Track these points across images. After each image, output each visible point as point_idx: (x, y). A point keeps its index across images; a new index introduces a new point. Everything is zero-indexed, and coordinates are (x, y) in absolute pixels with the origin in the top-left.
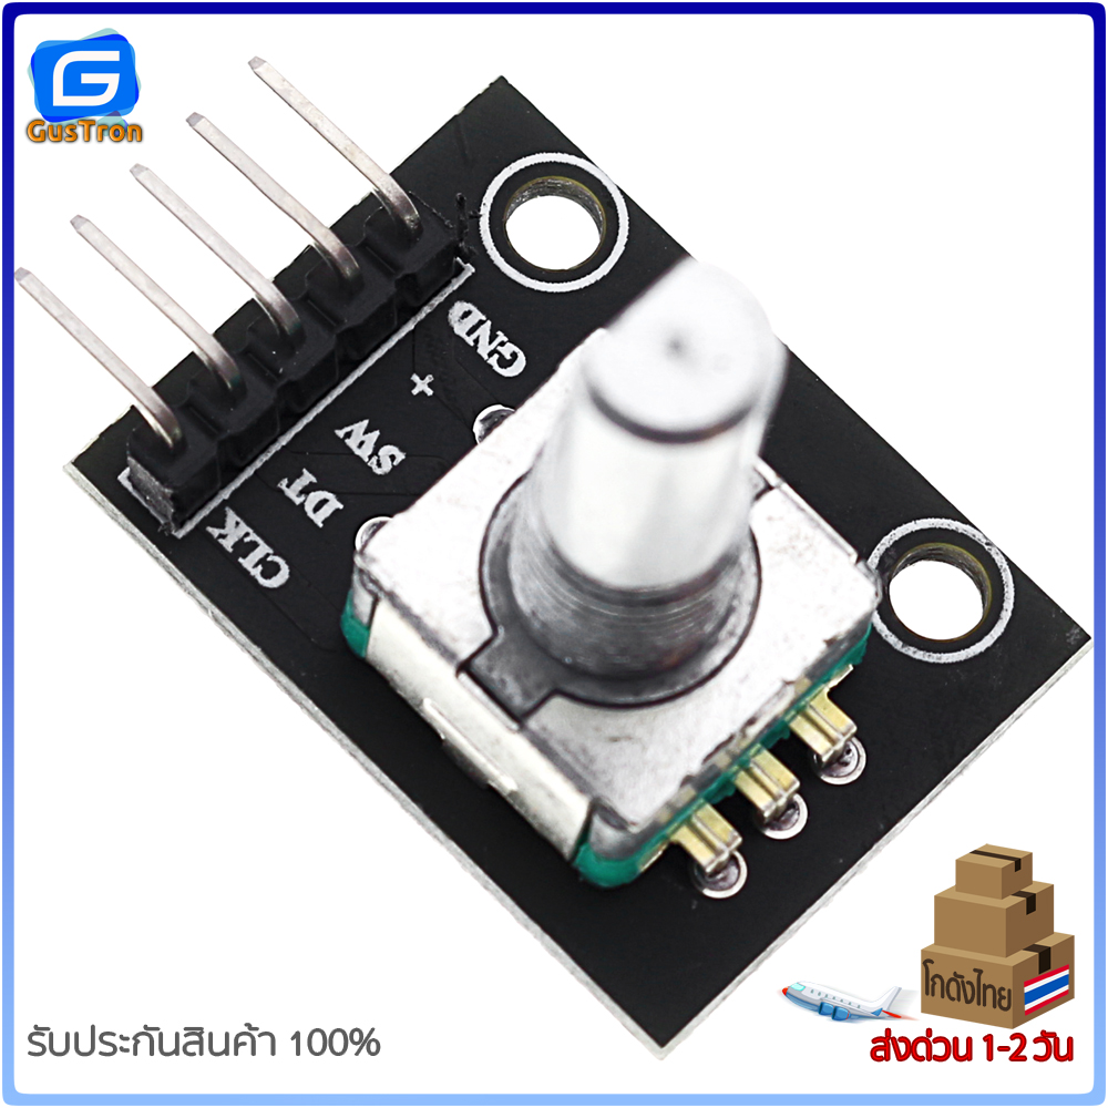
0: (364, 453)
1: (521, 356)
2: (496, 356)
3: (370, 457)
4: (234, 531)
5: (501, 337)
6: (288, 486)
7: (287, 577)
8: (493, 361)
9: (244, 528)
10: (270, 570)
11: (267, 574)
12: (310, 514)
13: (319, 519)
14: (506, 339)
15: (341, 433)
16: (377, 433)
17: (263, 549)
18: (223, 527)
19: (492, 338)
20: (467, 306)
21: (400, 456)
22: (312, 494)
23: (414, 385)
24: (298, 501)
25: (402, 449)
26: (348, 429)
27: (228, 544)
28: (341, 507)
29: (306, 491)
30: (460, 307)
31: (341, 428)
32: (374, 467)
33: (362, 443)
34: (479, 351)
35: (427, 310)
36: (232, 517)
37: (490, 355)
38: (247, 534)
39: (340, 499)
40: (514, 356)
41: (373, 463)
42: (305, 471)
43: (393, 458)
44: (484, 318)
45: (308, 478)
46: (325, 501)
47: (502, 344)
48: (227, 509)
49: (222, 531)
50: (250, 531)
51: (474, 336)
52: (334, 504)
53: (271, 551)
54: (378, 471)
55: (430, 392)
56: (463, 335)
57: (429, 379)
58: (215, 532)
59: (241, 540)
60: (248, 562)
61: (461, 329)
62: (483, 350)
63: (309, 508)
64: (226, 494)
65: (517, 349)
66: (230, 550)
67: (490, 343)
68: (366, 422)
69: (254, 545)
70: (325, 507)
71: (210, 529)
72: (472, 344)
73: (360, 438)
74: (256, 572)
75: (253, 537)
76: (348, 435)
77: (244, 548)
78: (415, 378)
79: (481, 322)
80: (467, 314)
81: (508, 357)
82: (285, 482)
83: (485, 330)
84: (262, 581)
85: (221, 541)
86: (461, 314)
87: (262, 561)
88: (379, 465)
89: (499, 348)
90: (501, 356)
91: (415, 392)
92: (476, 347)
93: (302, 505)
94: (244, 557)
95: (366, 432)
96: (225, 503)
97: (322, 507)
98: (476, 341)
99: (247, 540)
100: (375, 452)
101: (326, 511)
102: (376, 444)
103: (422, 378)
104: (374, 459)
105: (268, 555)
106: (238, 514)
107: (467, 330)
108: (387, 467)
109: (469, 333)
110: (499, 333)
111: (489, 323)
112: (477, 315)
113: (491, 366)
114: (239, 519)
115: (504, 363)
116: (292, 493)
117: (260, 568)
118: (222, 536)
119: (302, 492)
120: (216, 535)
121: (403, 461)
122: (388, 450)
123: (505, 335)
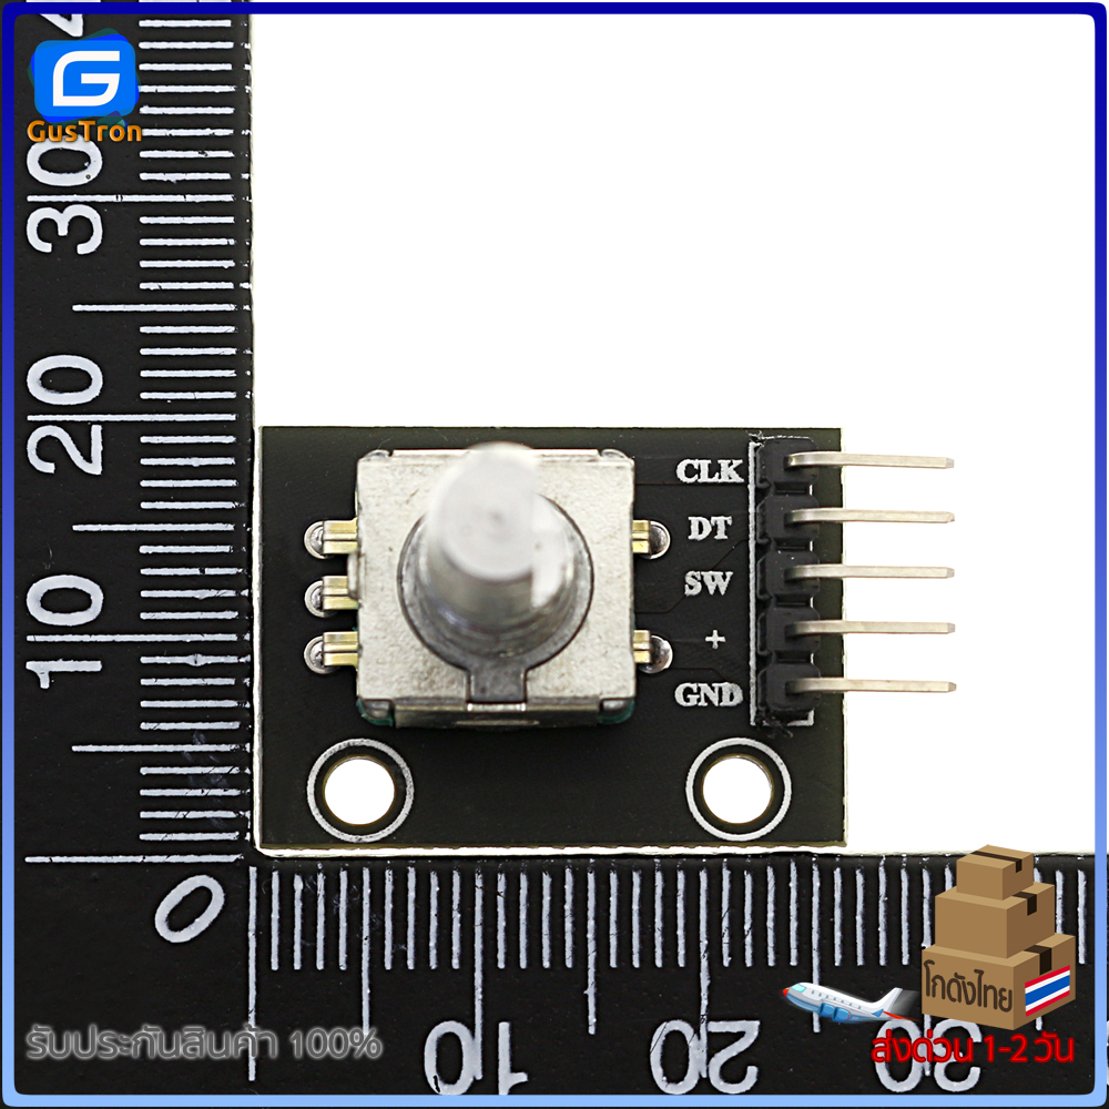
0: (707, 575)
1: (684, 704)
2: (695, 690)
3: (702, 577)
4: (728, 473)
5: (703, 703)
6: (726, 522)
7: (679, 476)
8: (694, 687)
9: (724, 479)
10: (690, 471)
11: (690, 467)
12: (700, 518)
13: (694, 521)
14: (700, 704)
15: (729, 574)
16: (712, 592)
17: (704, 478)
18: (735, 469)
19: (707, 699)
20: (735, 702)
21: (688, 592)
22: (710, 529)
23: (719, 635)
24: (713, 519)
25: (691, 596)
26: (728, 579)
27: (724, 463)
28: (690, 537)
29: (715, 529)
30: (739, 698)
31: (731, 577)
32: (695, 574)
33: (713, 579)
34: (706, 685)
35: (753, 680)
36: (737, 479)
37: (699, 689)
38: (720, 477)
39: (694, 541)
40: (687, 700)
41: (697, 574)
42: (726, 537)
43: (691, 587)
44: (721, 704)
45: (721, 535)
46: (700, 532)
47: (699, 700)
48: (742, 480)
49: (734, 466)
50: (720, 481)
51: (717, 690)
52: (694, 535)
53: (699, 481)
54: (690, 573)
55: (708, 639)
56: (721, 685)
57: (715, 646)
58: (736, 463)
59: (719, 471)
60: (704, 464)
61: (726, 686)
62: (704, 686)
63: (704, 520)
64: (751, 488)
65: (689, 704)
66: (720, 461)
67: (705, 694)
68: (723, 593)
69: (711, 475)
70: (697, 529)
71: (741, 461)
72: (714, 685)
73: (717, 581)
74: (696, 463)
75: (715, 479)
76: (724, 577)
77: (714, 469)
78: (722, 639)
79: (720, 701)
80: (732, 698)
81: (689, 696)
82: (730, 522)
83: (714, 698)
84: (688, 461)
85: (729, 461)
86: (735, 694)
87: (698, 472)
88: (694, 577)
89: (698, 696)
90: (692, 693)
91: (715, 632)
92: (710, 685)
93: (709, 519)
94: (709, 465)
95: (717, 588)
96: (747, 482)
97: (700, 528)
98: (713, 689)
99: (717, 474)
100: (702, 581)
101: (694, 528)
102: (706, 587)
103: (719, 642)
104: (699, 578)
105: (699, 477)
106: (735, 484)
107: (723, 690)
108: (689, 579)
109: (720, 690)
110: (706, 704)
111: (716, 704)
112: (726, 702)
113: (692, 683)
114: (731, 481)
115: (688, 691)
116: (720, 520)
117: (696, 467)
118: (731, 464)
119: (716, 526)
120: (734, 461)
121: (684, 590)
122: (698, 588)
123: (702, 707)
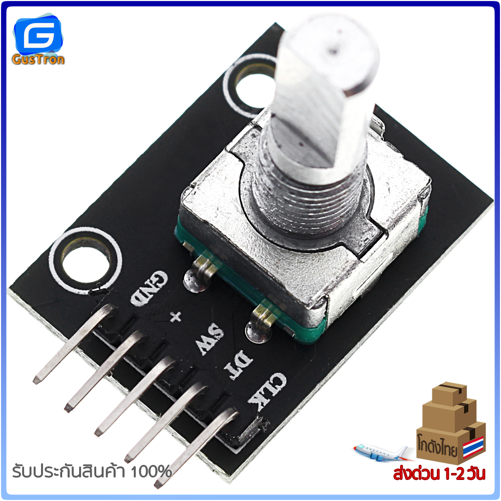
0: (213, 342)
1: (157, 273)
2: (158, 284)
3: (215, 339)
4: (259, 399)
5: (148, 282)
6: (234, 375)
7: (280, 374)
8: (160, 285)
9: (257, 394)
10: (277, 382)
11: (280, 383)
12: (247, 365)
13: (249, 361)
14: (148, 280)
15: (204, 353)
16: (202, 336)
17: (267, 385)
18: (258, 404)
19: (148, 286)
20: (133, 298)
21: (213, 325)
22: (237, 364)
23: (176, 321)
24: (241, 371)
25: (210, 325)
26: (201, 350)
27: (266, 402)
28: (242, 351)
29: (235, 367)
30: (134, 302)
31: (201, 353)
32: (220, 337)
33: (208, 343)
36: (252, 400)
37: (157, 287)
38: (260, 393)
39: (238, 352)
40: (157, 276)
42: (225, 368)
43: (215, 329)
44: (139, 290)
45: (229, 367)
46: (240, 359)
47: (151, 282)
48: (248, 403)
49: (260, 404)
50: (258, 392)
51: (148, 295)
52: (241, 354)
53: (268, 381)
54: (222, 335)
55: (179, 313)
56: (148, 299)
57: (172, 314)
58: (260, 408)
59: (264, 396)
60: (275, 392)
61: (145, 301)
62: (155, 290)
63: (244, 366)
65: (154, 275)
66: (269, 400)
67: (151, 287)
68: (197, 342)
69: (265, 389)
70: (242, 358)
71: (259, 410)
72: (152, 295)
73: (205, 344)
74: (279, 388)
75: (261, 390)
76: (205, 350)
77: (267, 394)
78: (172, 320)
79: (141, 292)
80: (137, 298)
81: (158, 279)
82: (231, 377)
83: (145, 290)
84: (284, 385)
85: (264, 405)
86: (137, 301)
87: (273, 385)
88: (219, 335)
89: (153, 283)
90: (158, 282)
91: (179, 320)
92: (154, 294)
93: (242, 369)
94: (272, 394)
95: (202, 341)
97: (242, 361)
98: (151, 293)
99: (263, 393)
100: (212, 337)
101: (244, 357)
102: (208, 337)
103: (172, 317)
104: (217, 337)
105: (270, 383)
106: (250, 397)
107: (145, 298)
108: (219, 331)
109: (147, 297)
110: (145, 283)
111: (140, 288)
112: (137, 293)
113: (163, 286)
114: (253, 397)
116: (237, 374)
117: (277, 386)
118: (262, 404)
119: (236, 369)
120: (262, 407)
121: (216, 324)
122: (211, 331)
123: (146, 280)
